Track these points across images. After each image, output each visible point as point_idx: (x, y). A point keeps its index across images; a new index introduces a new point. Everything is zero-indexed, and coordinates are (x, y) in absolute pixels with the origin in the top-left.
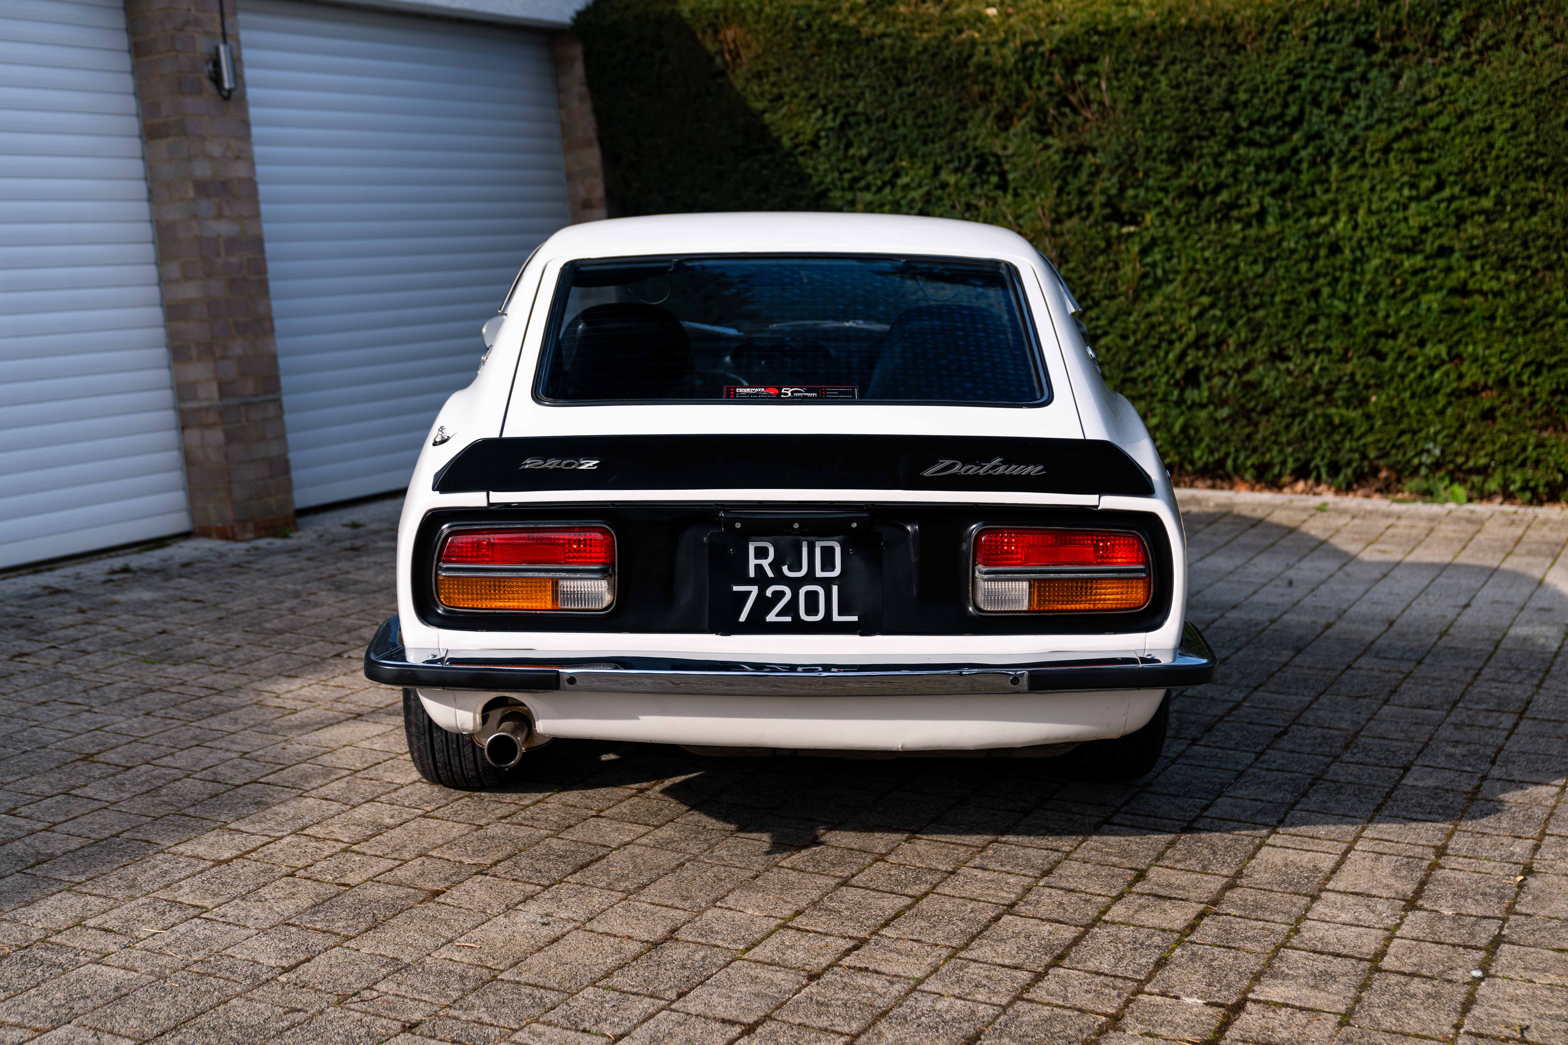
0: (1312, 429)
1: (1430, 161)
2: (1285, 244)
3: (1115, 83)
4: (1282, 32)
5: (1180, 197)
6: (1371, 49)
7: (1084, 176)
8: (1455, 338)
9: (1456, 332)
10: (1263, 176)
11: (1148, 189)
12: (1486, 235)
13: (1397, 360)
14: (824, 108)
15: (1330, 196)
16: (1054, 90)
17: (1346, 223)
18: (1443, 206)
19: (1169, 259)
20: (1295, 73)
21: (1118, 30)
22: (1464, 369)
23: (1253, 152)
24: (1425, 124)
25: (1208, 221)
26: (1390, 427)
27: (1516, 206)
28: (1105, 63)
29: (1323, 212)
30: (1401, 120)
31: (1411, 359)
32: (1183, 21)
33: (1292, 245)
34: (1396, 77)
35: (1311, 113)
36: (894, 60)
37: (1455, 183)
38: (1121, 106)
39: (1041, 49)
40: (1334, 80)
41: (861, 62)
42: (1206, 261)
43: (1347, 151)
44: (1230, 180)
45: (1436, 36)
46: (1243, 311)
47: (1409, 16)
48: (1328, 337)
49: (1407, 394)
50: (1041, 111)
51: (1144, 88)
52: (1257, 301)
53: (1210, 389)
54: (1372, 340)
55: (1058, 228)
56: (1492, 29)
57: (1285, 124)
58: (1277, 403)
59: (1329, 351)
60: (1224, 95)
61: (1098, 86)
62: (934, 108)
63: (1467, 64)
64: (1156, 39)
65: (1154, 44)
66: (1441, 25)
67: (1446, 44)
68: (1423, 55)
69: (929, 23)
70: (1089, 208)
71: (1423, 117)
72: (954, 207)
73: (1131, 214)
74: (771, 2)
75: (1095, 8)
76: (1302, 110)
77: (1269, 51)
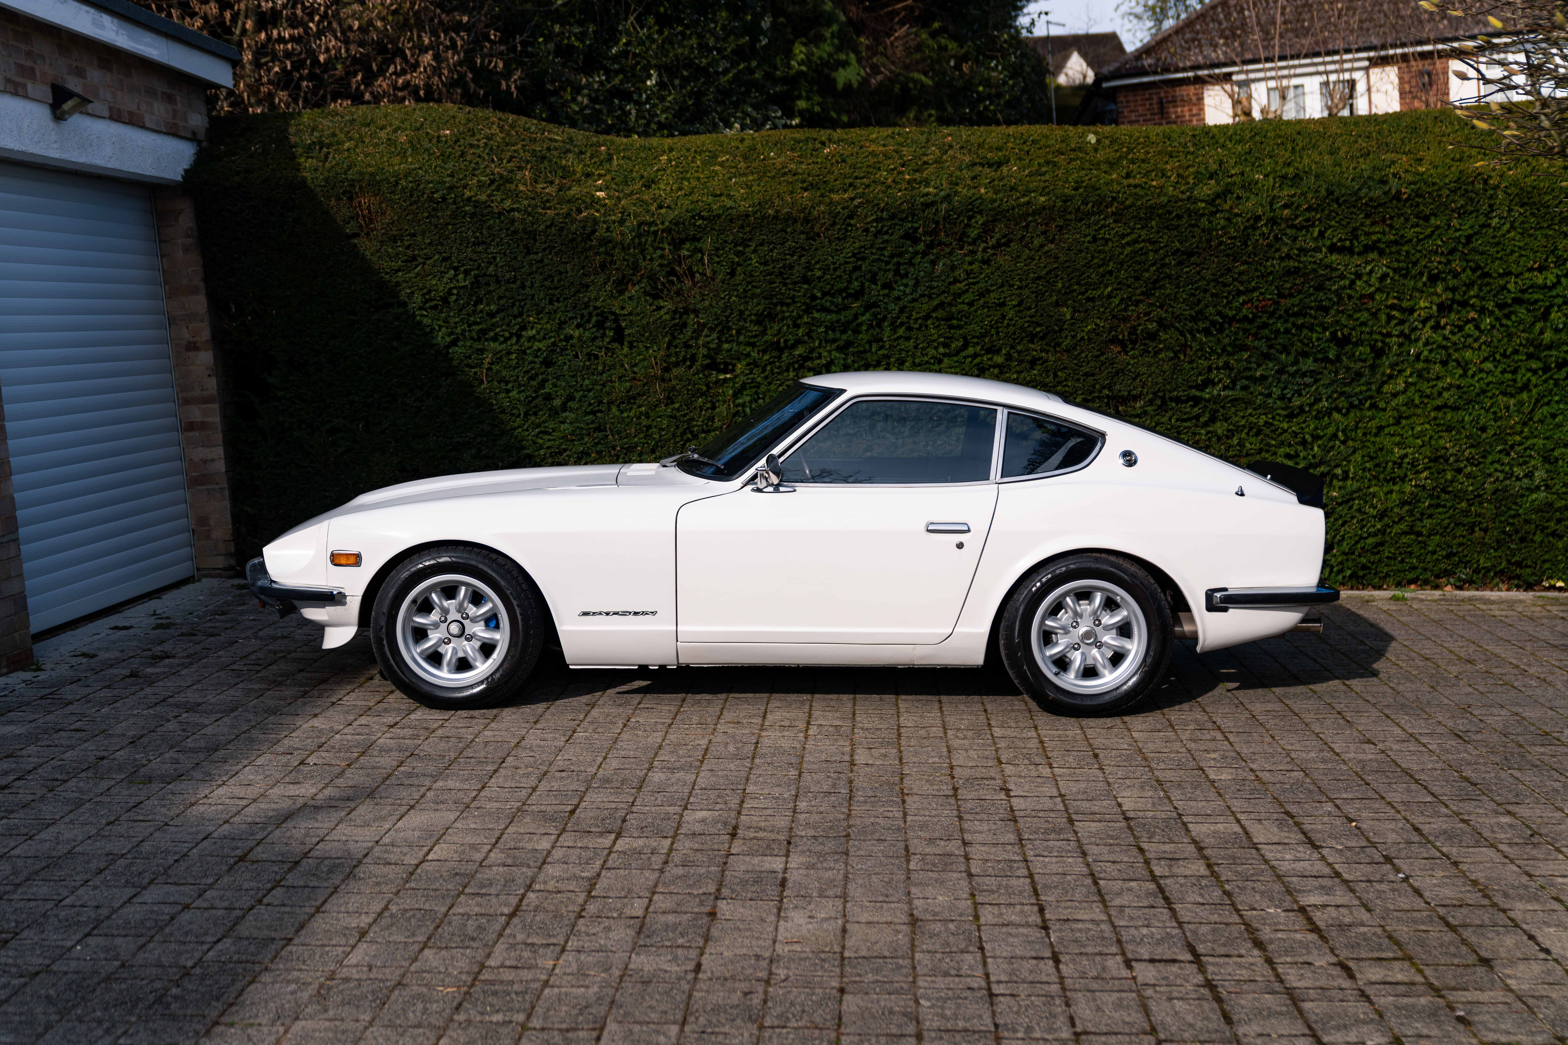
1: (959, 327)
3: (716, 259)
4: (849, 225)
5: (766, 350)
6: (916, 241)
7: (689, 332)
10: (831, 335)
11: (739, 344)
14: (456, 269)
15: (884, 352)
16: (664, 262)
18: (969, 361)
19: (756, 400)
20: (858, 256)
21: (719, 216)
23: (824, 316)
24: (956, 299)
25: (788, 370)
27: (1021, 362)
28: (708, 243)
29: (878, 364)
30: (938, 295)
32: (771, 212)
34: (934, 264)
35: (869, 287)
36: (525, 231)
37: (977, 344)
38: (719, 277)
39: (654, 228)
40: (888, 263)
41: (494, 232)
43: (897, 318)
44: (806, 338)
45: (964, 234)
47: (945, 218)
50: (653, 279)
51: (739, 264)
55: (667, 375)
56: (1005, 231)
57: (849, 295)
60: (803, 271)
61: (701, 260)
62: (561, 273)
63: (986, 256)
64: (749, 225)
65: (747, 229)
66: (968, 226)
67: (971, 240)
68: (954, 248)
69: (548, 201)
70: (693, 359)
71: (954, 294)
72: (576, 356)
73: (726, 364)
74: (406, 176)
75: (695, 197)
76: (862, 285)
77: (839, 239)
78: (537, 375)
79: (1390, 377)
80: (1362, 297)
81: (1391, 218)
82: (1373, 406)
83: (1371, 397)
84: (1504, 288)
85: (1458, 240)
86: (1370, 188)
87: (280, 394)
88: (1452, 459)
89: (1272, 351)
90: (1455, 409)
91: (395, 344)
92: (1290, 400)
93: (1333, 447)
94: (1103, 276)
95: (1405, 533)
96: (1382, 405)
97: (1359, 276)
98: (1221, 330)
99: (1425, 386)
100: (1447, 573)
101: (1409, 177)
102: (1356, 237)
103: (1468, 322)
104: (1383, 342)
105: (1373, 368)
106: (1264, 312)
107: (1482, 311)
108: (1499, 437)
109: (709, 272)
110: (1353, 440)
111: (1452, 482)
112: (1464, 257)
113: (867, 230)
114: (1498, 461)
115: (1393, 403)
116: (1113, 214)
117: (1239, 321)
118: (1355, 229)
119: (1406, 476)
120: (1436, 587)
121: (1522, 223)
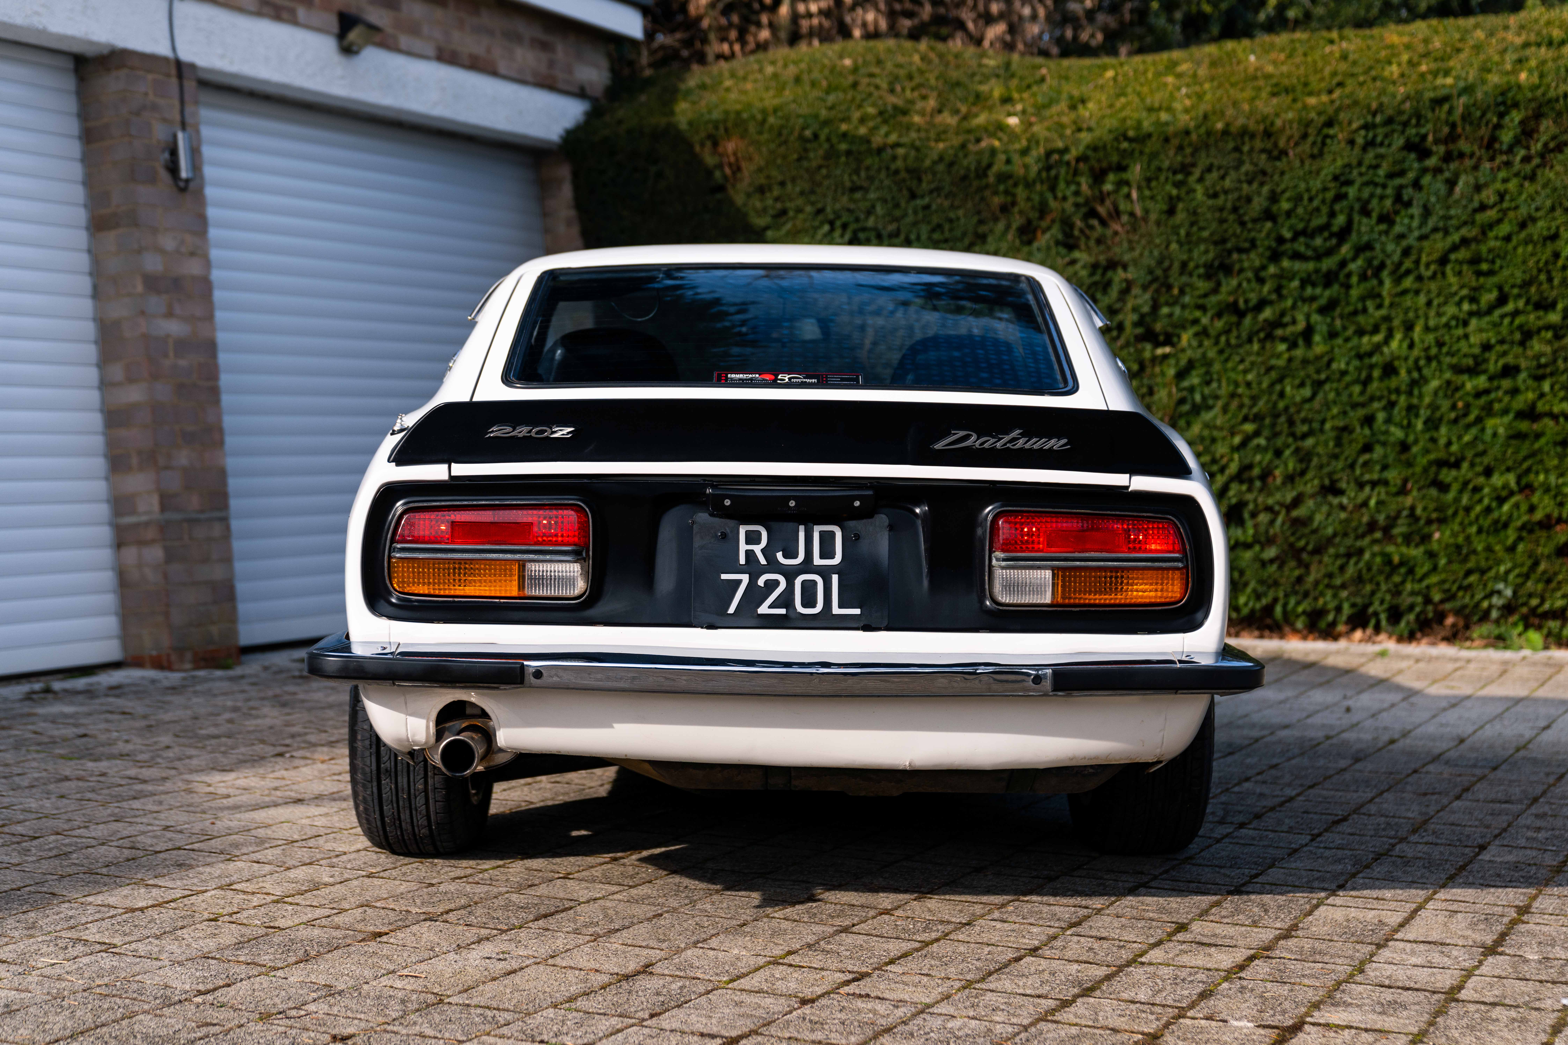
0: (1369, 569)
1: (1491, 273)
2: (1334, 366)
3: (1147, 193)
4: (1327, 136)
5: (1219, 315)
6: (1424, 153)
7: (1114, 292)
8: (1525, 465)
9: (1525, 459)
10: (1309, 291)
11: (1184, 307)
12: (1555, 352)
13: (1461, 491)
14: (832, 223)
15: (1383, 312)
16: (1081, 200)
17: (1401, 341)
18: (1507, 321)
19: (1208, 383)
20: (1342, 179)
21: (1149, 136)
22: (1535, 499)
23: (1298, 266)
24: (1484, 233)
25: (1250, 341)
26: (1455, 566)
28: (1136, 171)
29: (1376, 330)
30: (1458, 228)
31: (1477, 489)
32: (1220, 126)
33: (1343, 366)
34: (1452, 183)
35: (1360, 223)
36: (908, 170)
37: (1519, 296)
38: (1153, 217)
39: (1067, 157)
40: (1384, 186)
41: (872, 173)
42: (1248, 385)
43: (1400, 264)
44: (1274, 297)
45: (1493, 139)
46: (1290, 440)
47: (1464, 118)
48: (1385, 467)
49: (1474, 529)
50: (1067, 224)
51: (1179, 198)
52: (1305, 428)
53: (1256, 526)
54: (1434, 469)
56: (1554, 130)
57: (1332, 235)
58: (1330, 541)
59: (1386, 483)
60: (1265, 204)
61: (1128, 196)
62: (951, 221)
63: (1528, 168)
64: (1190, 145)
65: (1188, 151)
66: (1498, 126)
67: (1505, 147)
68: (1480, 159)
69: (945, 132)
71: (1482, 226)
73: (1166, 334)
74: (776, 112)
75: (1126, 114)
76: (1350, 220)
77: (1313, 157)
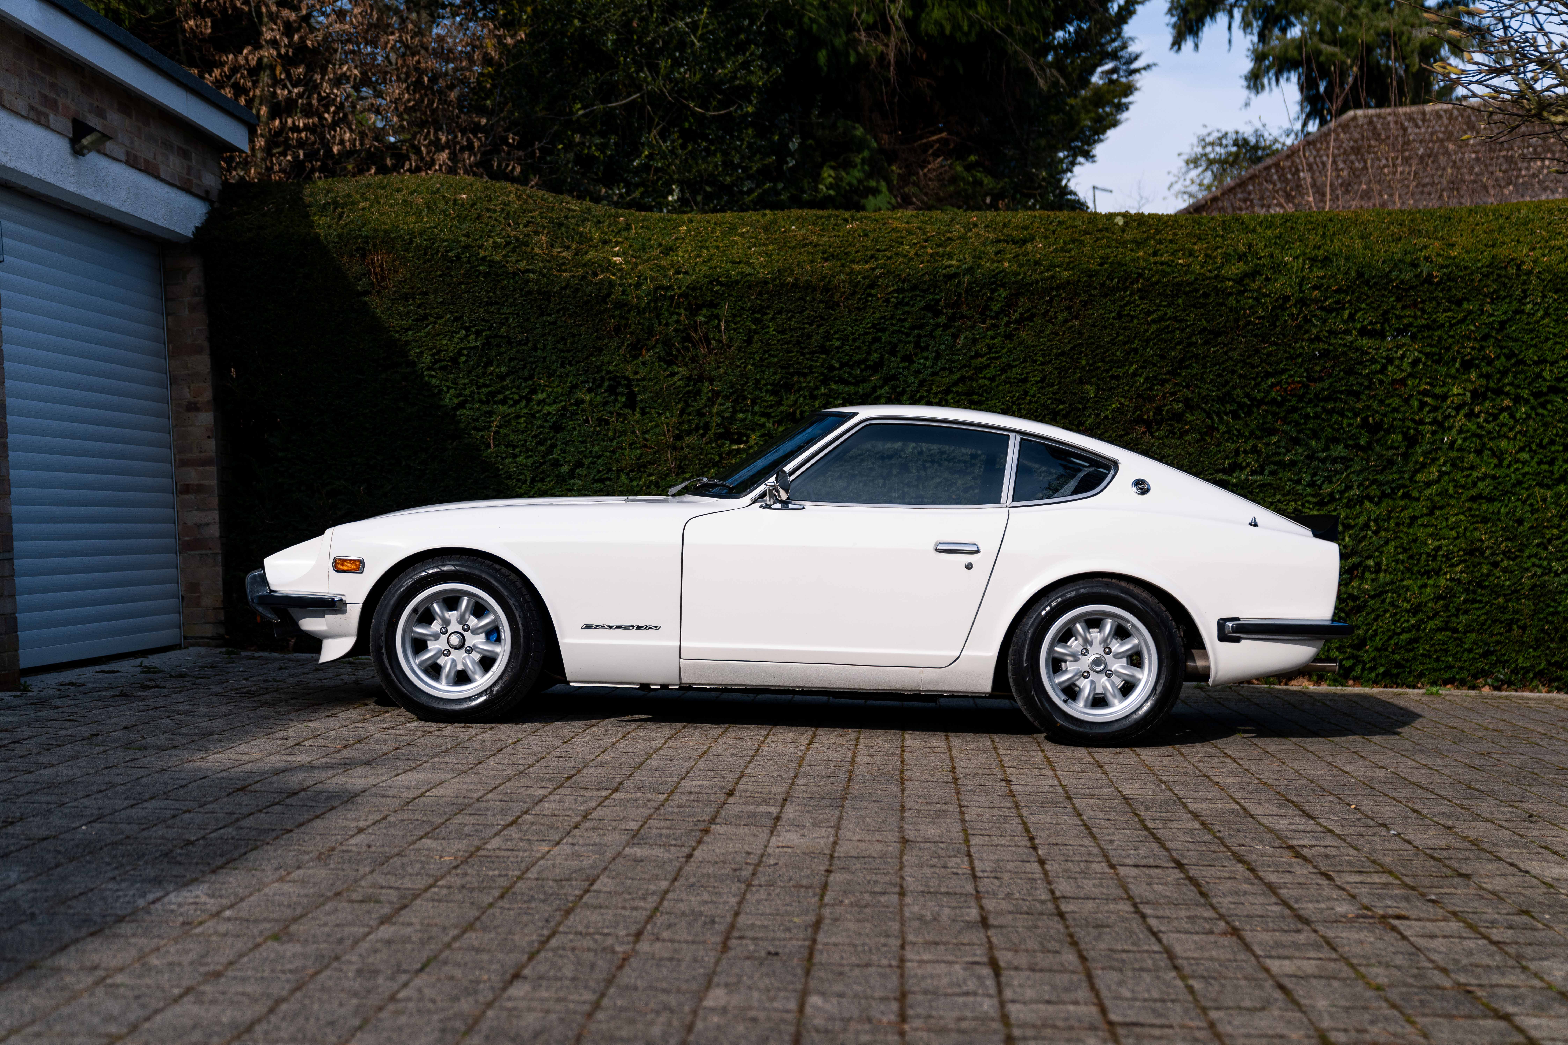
3: (732, 326)
4: (870, 295)
5: (780, 422)
6: (937, 313)
7: (703, 400)
11: (754, 414)
14: (467, 329)
16: (679, 327)
20: (878, 327)
21: (737, 282)
23: (842, 388)
24: (976, 374)
28: (725, 309)
30: (959, 369)
32: (790, 280)
34: (956, 337)
35: (889, 360)
36: (539, 292)
38: (736, 344)
39: (671, 293)
40: (908, 335)
41: (507, 292)
45: (987, 308)
47: (967, 290)
50: (668, 345)
51: (756, 332)
55: (679, 443)
56: (1028, 305)
57: (868, 367)
60: (821, 341)
61: (717, 327)
62: (574, 336)
63: (1009, 330)
64: (767, 292)
65: (766, 296)
66: (991, 299)
67: (993, 314)
68: (976, 321)
69: (564, 264)
70: (706, 427)
71: (975, 369)
72: (587, 421)
73: (741, 435)
74: (421, 234)
75: (713, 263)
76: (882, 357)
77: (859, 309)
78: (545, 440)
79: (1424, 465)
80: (1394, 382)
81: (1423, 302)
82: (1406, 496)
83: (1404, 486)
84: (1539, 376)
85: (1490, 325)
86: (1400, 271)
87: (280, 454)
88: (1488, 553)
89: (1302, 436)
90: (1490, 500)
91: (402, 404)
92: (1320, 487)
93: (1365, 537)
94: (1128, 353)
95: (1440, 630)
96: (1415, 494)
97: (1390, 361)
98: (1249, 413)
99: (1458, 475)
100: (1485, 673)
101: (1440, 261)
102: (1387, 320)
103: (1502, 410)
104: (1416, 429)
105: (1406, 456)
106: (1294, 395)
107: (1517, 399)
108: (1536, 530)
109: (725, 339)
110: (1385, 530)
111: (1488, 575)
112: (1498, 344)
113: (887, 301)
114: (1536, 555)
115: (1427, 493)
116: (1139, 290)
117: (1266, 404)
118: (1386, 312)
119: (1440, 569)
120: (1473, 688)
121: (1556, 309)
